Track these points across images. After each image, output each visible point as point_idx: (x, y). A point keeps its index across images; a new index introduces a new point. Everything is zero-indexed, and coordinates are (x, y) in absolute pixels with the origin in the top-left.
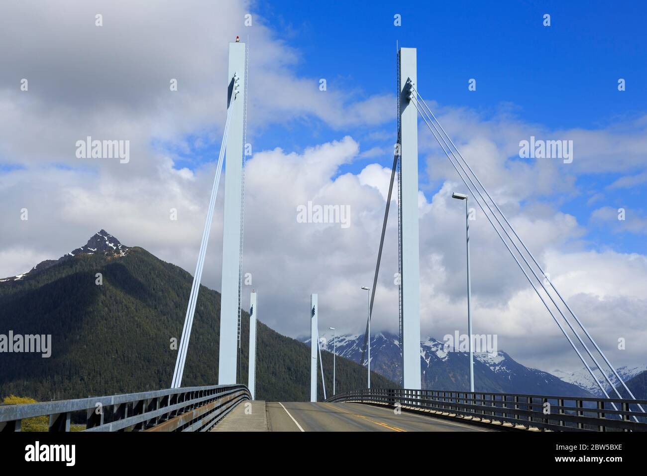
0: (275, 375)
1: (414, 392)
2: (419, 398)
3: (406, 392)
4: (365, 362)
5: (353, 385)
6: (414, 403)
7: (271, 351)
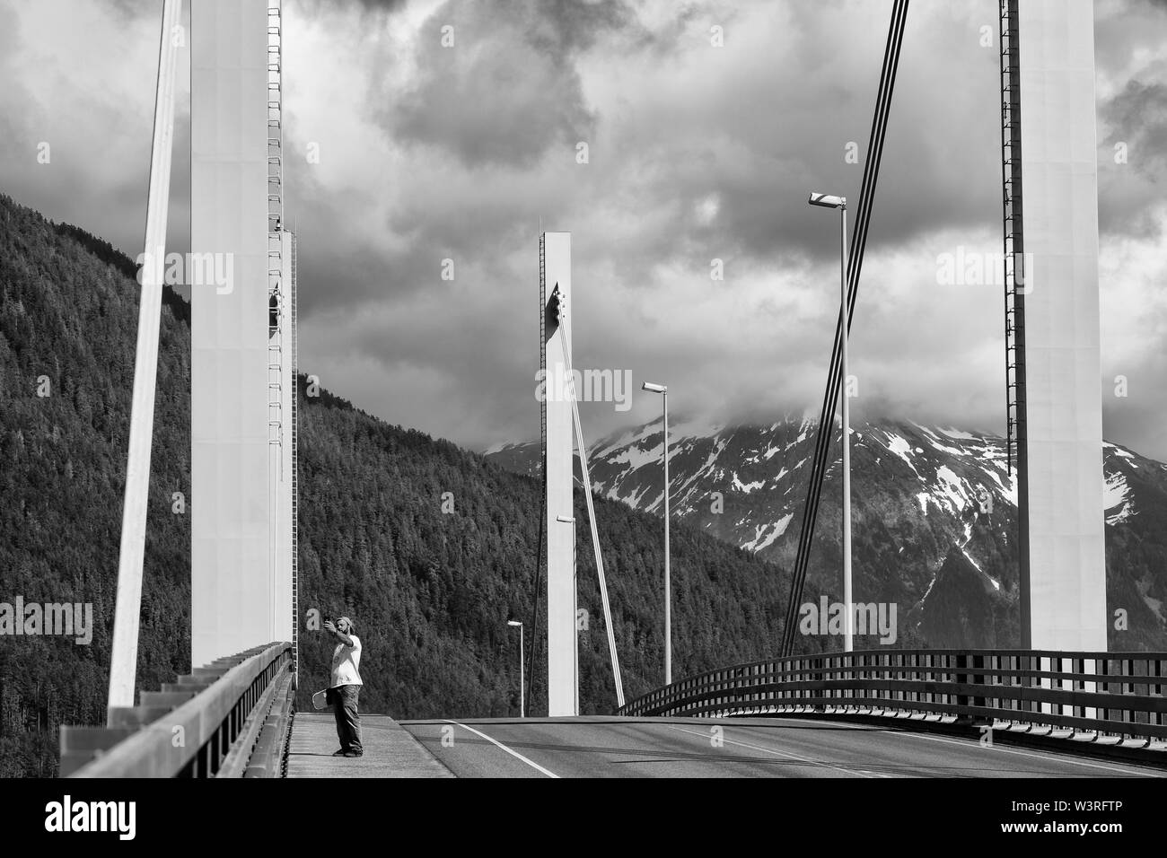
0: (359, 598)
1: (1067, 666)
2: (1090, 687)
3: (1046, 664)
4: (759, 535)
5: (709, 638)
6: (1068, 711)
7: (335, 491)
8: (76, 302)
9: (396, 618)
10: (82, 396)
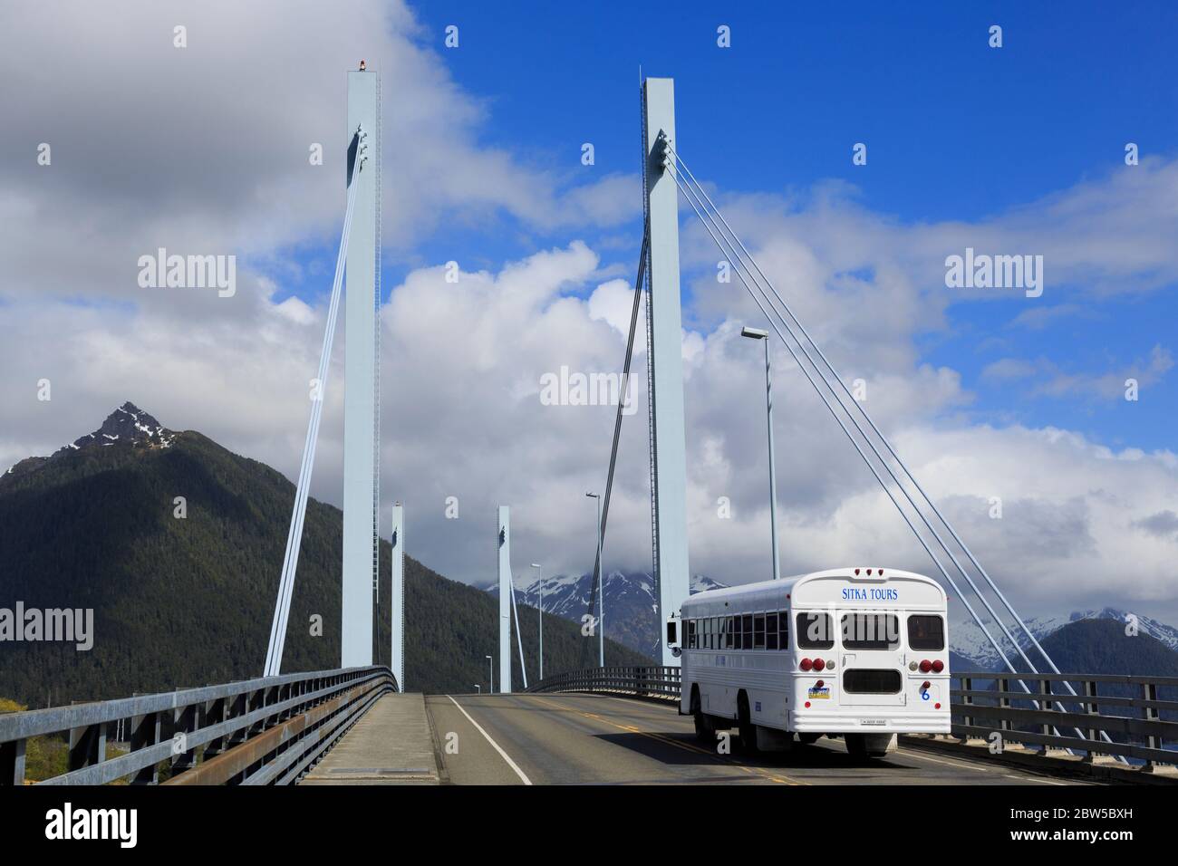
0: (437, 647)
1: (673, 672)
3: (666, 672)
7: (428, 606)
8: (329, 533)
9: (451, 654)
10: (331, 570)
